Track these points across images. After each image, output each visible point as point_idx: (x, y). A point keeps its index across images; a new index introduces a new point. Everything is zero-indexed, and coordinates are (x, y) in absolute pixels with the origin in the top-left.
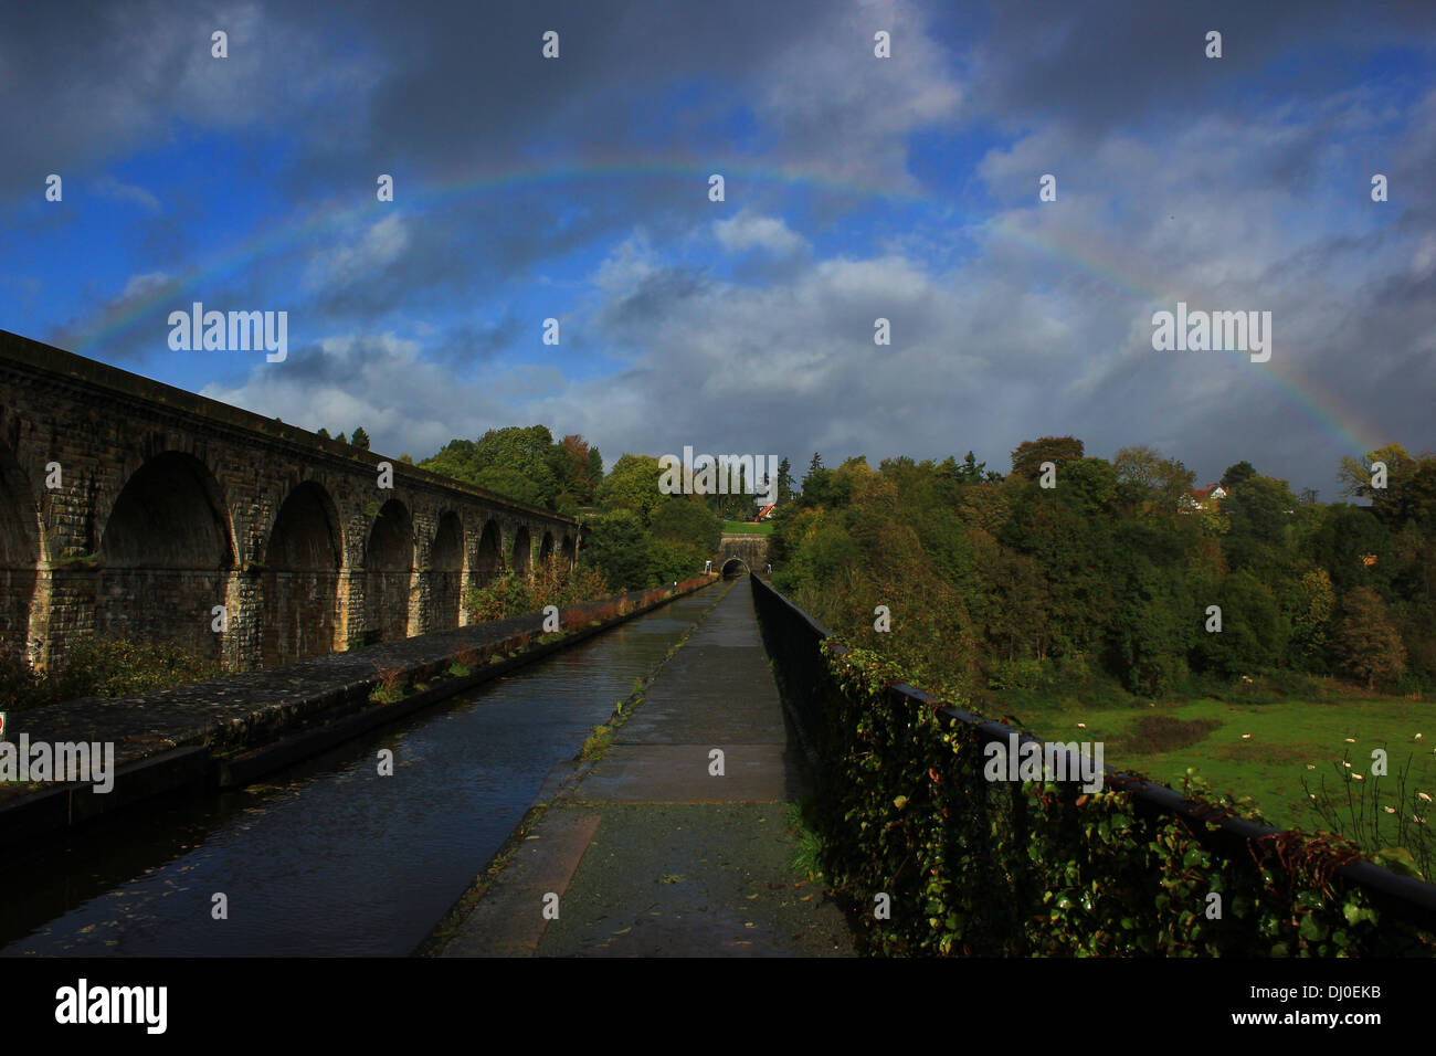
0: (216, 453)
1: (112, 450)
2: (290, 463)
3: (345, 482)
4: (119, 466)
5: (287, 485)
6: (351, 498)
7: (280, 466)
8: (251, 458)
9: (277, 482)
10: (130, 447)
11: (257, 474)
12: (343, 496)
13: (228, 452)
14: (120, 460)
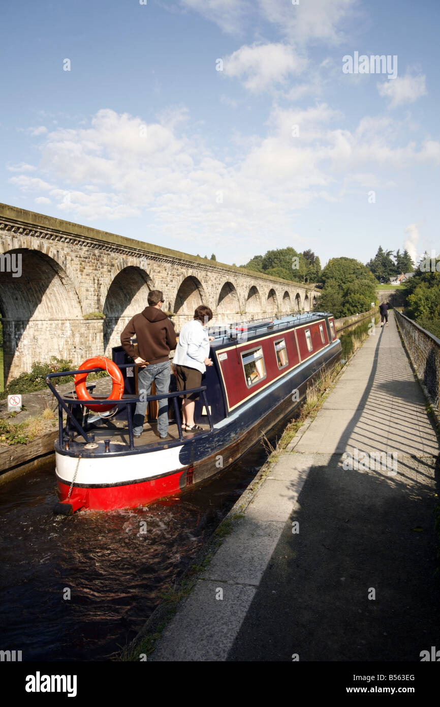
0: (150, 266)
1: (106, 267)
2: (182, 268)
3: (207, 275)
4: (109, 273)
5: (181, 278)
6: (209, 282)
7: (178, 270)
8: (165, 267)
9: (177, 277)
10: (113, 265)
11: (168, 274)
12: (206, 282)
13: (155, 265)
14: (110, 271)
